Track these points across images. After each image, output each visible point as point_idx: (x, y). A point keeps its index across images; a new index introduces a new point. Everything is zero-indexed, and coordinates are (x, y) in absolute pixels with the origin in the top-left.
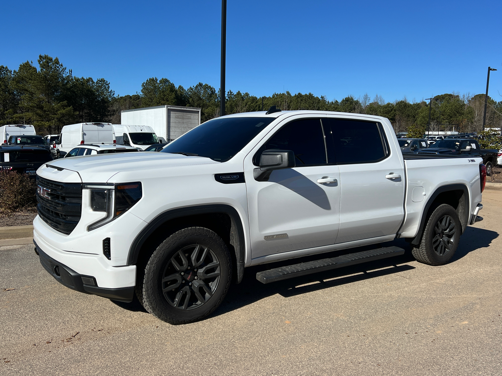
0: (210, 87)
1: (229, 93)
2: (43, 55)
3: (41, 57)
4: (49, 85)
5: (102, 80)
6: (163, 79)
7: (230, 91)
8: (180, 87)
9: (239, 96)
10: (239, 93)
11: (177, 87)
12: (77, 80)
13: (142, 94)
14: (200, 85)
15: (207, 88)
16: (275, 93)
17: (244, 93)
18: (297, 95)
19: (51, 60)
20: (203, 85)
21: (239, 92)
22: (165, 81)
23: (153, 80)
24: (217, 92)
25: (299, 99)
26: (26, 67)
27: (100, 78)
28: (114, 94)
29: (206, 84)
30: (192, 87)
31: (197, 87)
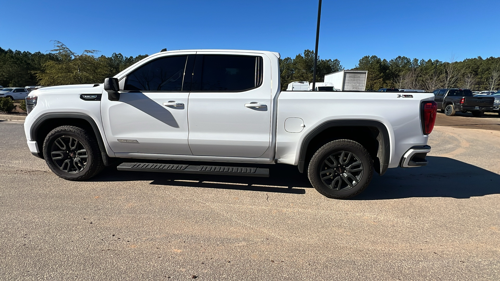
0: (406, 58)
1: (421, 61)
2: (306, 50)
3: (305, 51)
4: (307, 65)
5: (336, 60)
6: (373, 56)
7: (423, 60)
8: (384, 60)
9: (430, 62)
10: (430, 61)
11: (382, 60)
12: (323, 61)
13: (358, 66)
14: (399, 57)
15: (404, 59)
16: (467, 59)
17: (435, 60)
18: (489, 58)
19: (310, 52)
20: (402, 57)
21: (430, 59)
22: (374, 57)
23: (366, 57)
24: (411, 61)
25: (490, 62)
26: (299, 57)
27: (335, 59)
28: (342, 67)
29: (404, 57)
30: (393, 59)
31: (396, 59)
